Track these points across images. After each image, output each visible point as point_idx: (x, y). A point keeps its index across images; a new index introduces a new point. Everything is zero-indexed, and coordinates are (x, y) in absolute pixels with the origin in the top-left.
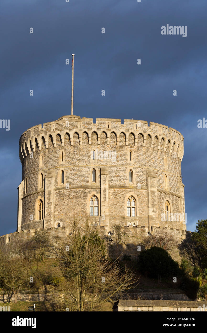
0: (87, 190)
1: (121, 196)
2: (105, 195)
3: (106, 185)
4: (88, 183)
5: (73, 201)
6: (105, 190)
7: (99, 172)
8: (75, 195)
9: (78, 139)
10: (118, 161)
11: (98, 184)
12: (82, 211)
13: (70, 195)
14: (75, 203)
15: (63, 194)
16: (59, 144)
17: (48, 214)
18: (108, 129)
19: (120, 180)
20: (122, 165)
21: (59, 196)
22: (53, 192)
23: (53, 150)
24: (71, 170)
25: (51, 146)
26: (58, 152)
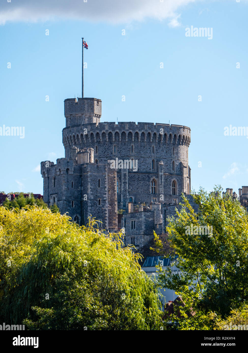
0: (150, 175)
1: (169, 180)
3: (162, 172)
4: (150, 170)
5: (141, 182)
6: (162, 176)
8: (142, 178)
10: (167, 155)
12: (147, 190)
13: (139, 178)
14: (143, 184)
15: (134, 177)
16: (130, 139)
17: (124, 191)
19: (168, 169)
21: (131, 178)
26: (129, 145)
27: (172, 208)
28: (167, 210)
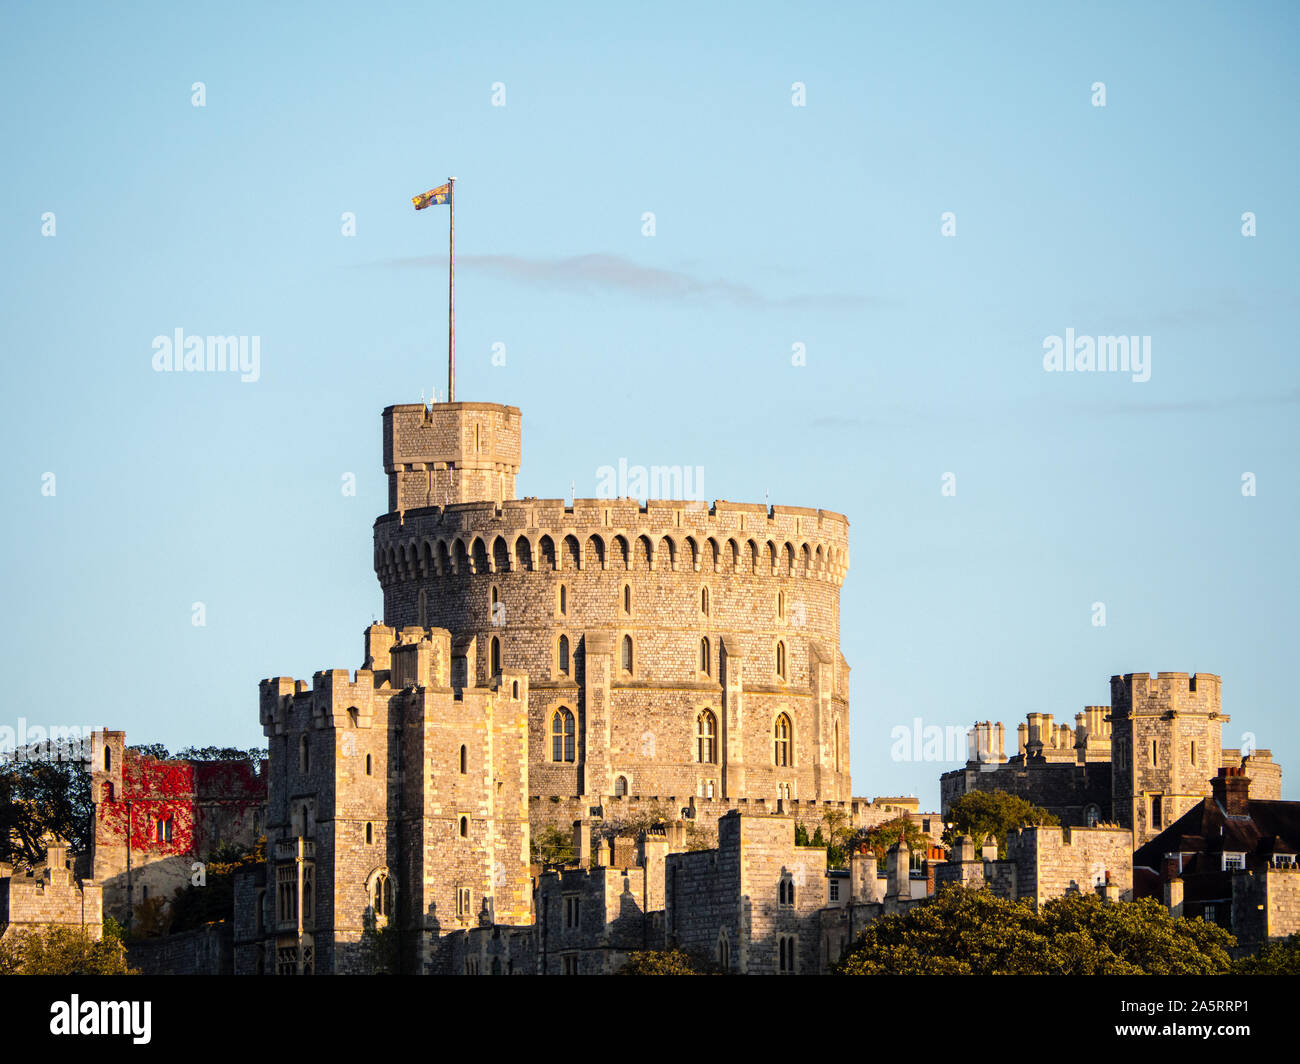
0: (693, 695)
1: (763, 713)
2: (735, 712)
3: (736, 684)
4: (693, 676)
5: (658, 722)
6: (735, 696)
7: (718, 648)
8: (663, 705)
9: (669, 555)
10: (756, 619)
11: (715, 679)
12: (682, 749)
13: (650, 704)
14: (665, 727)
15: (632, 701)
16: (619, 561)
17: (597, 753)
18: (742, 534)
19: (759, 670)
20: (764, 629)
21: (622, 704)
22: (607, 692)
23: (599, 578)
24: (650, 638)
25: (595, 565)
26: (615, 584)
27: (696, 862)
28: (681, 867)
